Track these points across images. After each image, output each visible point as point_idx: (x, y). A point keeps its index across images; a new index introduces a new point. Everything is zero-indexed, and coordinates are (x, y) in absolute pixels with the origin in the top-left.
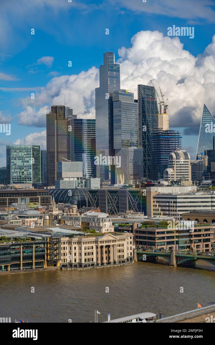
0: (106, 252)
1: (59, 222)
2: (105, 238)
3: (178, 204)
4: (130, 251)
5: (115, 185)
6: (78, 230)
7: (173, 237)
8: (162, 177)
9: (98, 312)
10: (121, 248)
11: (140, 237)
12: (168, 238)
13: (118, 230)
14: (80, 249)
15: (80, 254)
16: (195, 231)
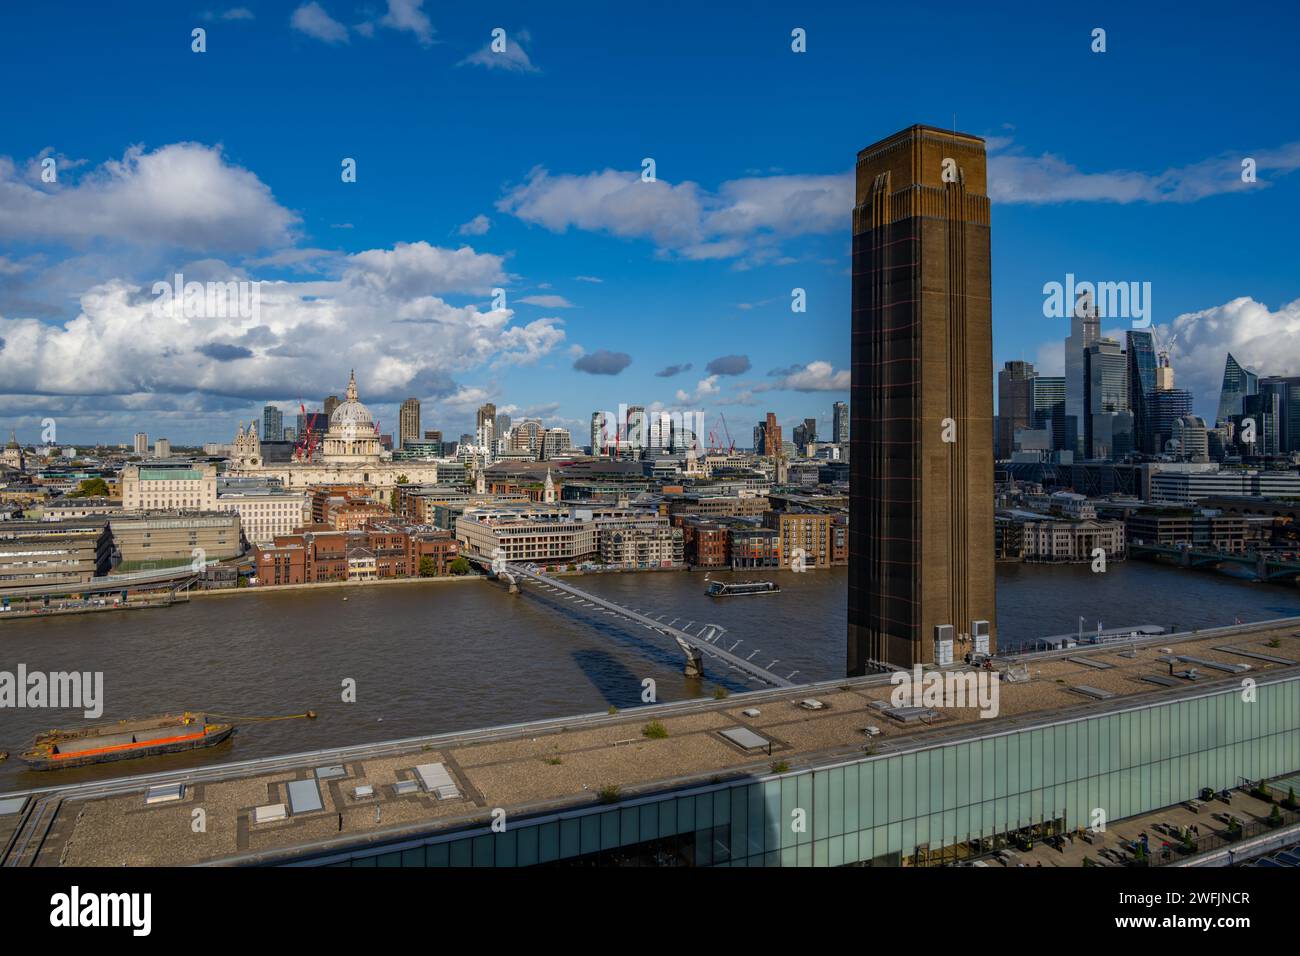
0: (1086, 544)
1: (1020, 503)
2: (1084, 526)
3: (1190, 487)
4: (1119, 544)
5: (1094, 460)
6: (1046, 514)
7: (1184, 530)
8: (1163, 450)
9: (1082, 619)
10: (1107, 539)
11: (1134, 528)
12: (1177, 530)
13: (1104, 516)
14: (1050, 537)
15: (1050, 544)
16: (1219, 523)
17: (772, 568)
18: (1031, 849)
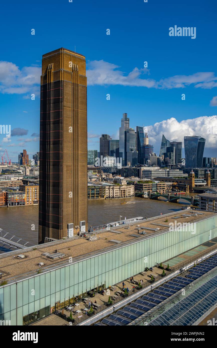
0: (124, 192)
1: (105, 180)
2: (123, 187)
3: (152, 174)
4: (133, 192)
5: (127, 166)
6: (112, 184)
7: (150, 187)
8: (146, 163)
9: (121, 216)
10: (129, 191)
11: (137, 187)
12: (148, 187)
13: (129, 184)
14: (113, 191)
15: (113, 193)
16: (159, 185)
17: (22, 205)
18: (94, 296)
